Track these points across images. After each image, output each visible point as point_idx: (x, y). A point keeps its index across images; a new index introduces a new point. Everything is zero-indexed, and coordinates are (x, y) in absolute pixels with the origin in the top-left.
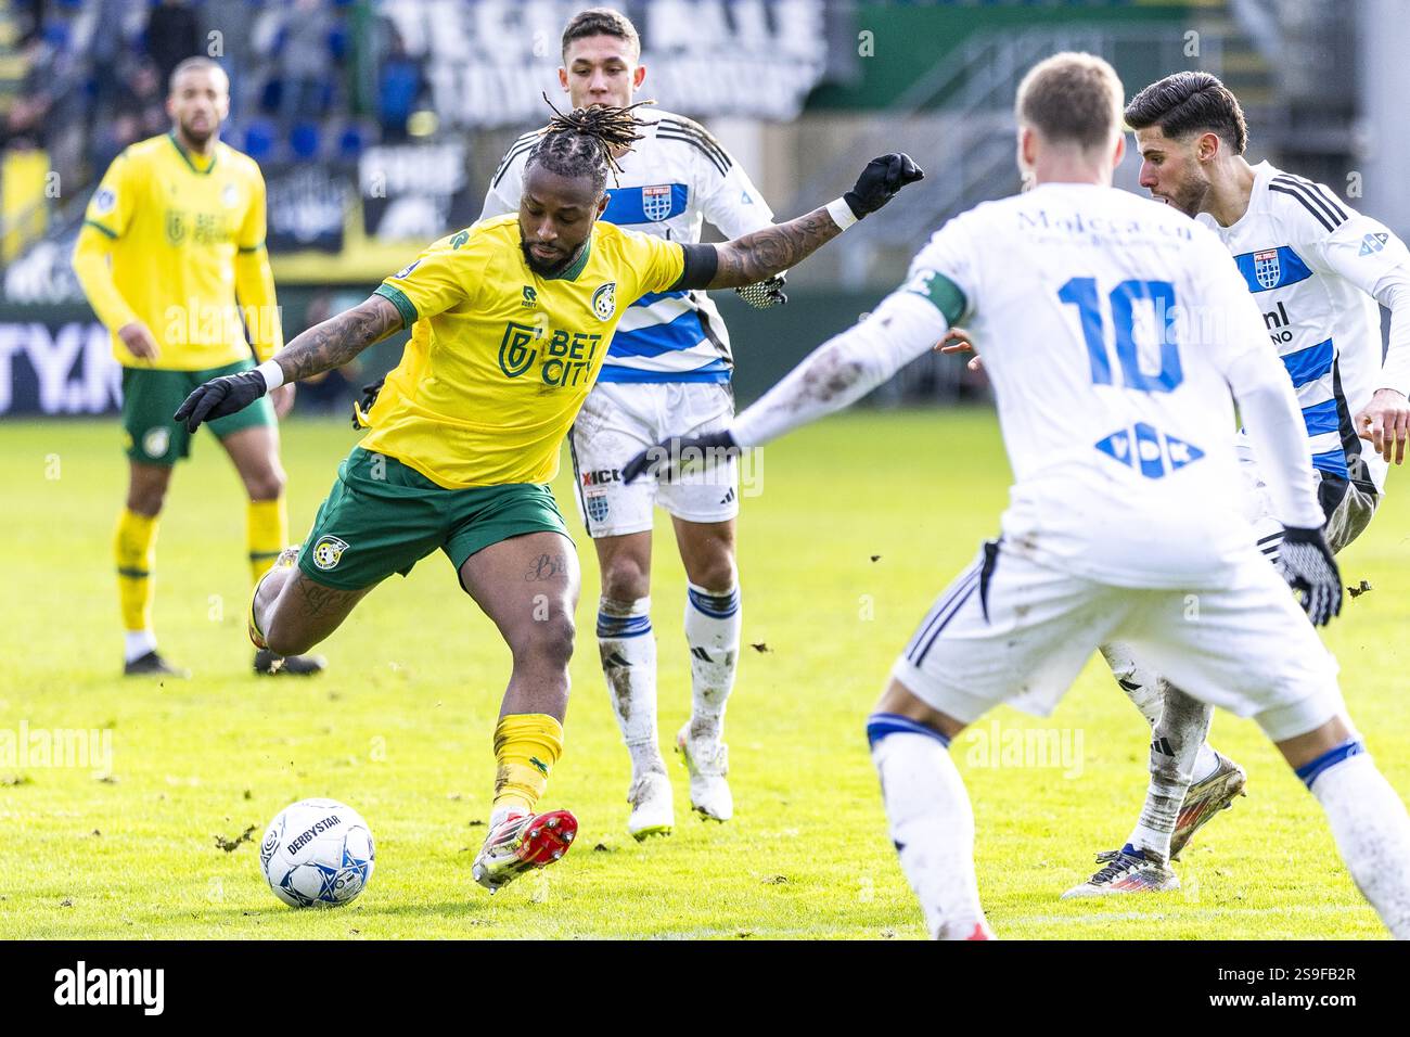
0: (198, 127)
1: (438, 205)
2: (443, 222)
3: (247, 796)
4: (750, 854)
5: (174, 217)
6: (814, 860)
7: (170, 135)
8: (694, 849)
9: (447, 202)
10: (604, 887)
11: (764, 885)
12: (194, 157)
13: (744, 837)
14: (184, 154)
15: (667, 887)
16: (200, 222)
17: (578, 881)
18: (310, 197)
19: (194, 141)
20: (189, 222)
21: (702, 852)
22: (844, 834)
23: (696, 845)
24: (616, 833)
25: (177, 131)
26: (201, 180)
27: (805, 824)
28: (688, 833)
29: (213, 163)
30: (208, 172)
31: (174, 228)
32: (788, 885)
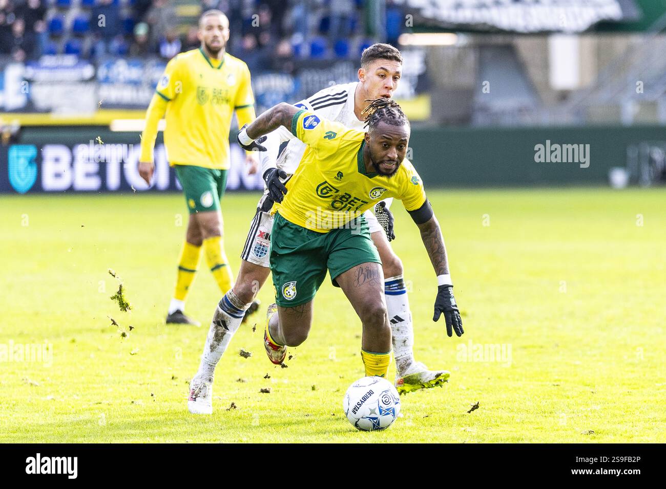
0: (215, 45)
1: (410, 81)
2: (413, 91)
3: (313, 388)
4: (575, 419)
5: (201, 89)
6: (609, 422)
7: (200, 49)
8: (546, 416)
9: (415, 80)
10: (499, 436)
11: (583, 435)
12: (212, 60)
13: (572, 411)
14: (207, 59)
15: (532, 436)
16: (214, 93)
17: (485, 433)
18: (344, 78)
19: (212, 52)
20: (209, 92)
21: (550, 418)
22: (624, 409)
23: (546, 414)
24: (505, 408)
25: (203, 46)
26: (215, 71)
27: (604, 403)
28: (543, 408)
29: (222, 63)
30: (219, 68)
31: (201, 95)
32: (595, 435)
